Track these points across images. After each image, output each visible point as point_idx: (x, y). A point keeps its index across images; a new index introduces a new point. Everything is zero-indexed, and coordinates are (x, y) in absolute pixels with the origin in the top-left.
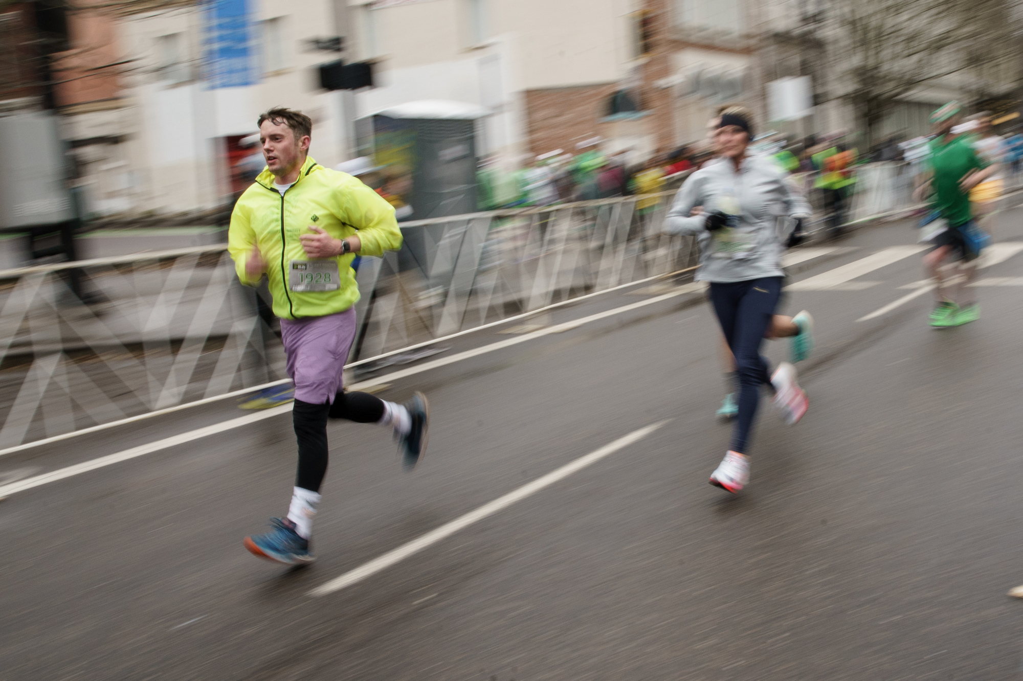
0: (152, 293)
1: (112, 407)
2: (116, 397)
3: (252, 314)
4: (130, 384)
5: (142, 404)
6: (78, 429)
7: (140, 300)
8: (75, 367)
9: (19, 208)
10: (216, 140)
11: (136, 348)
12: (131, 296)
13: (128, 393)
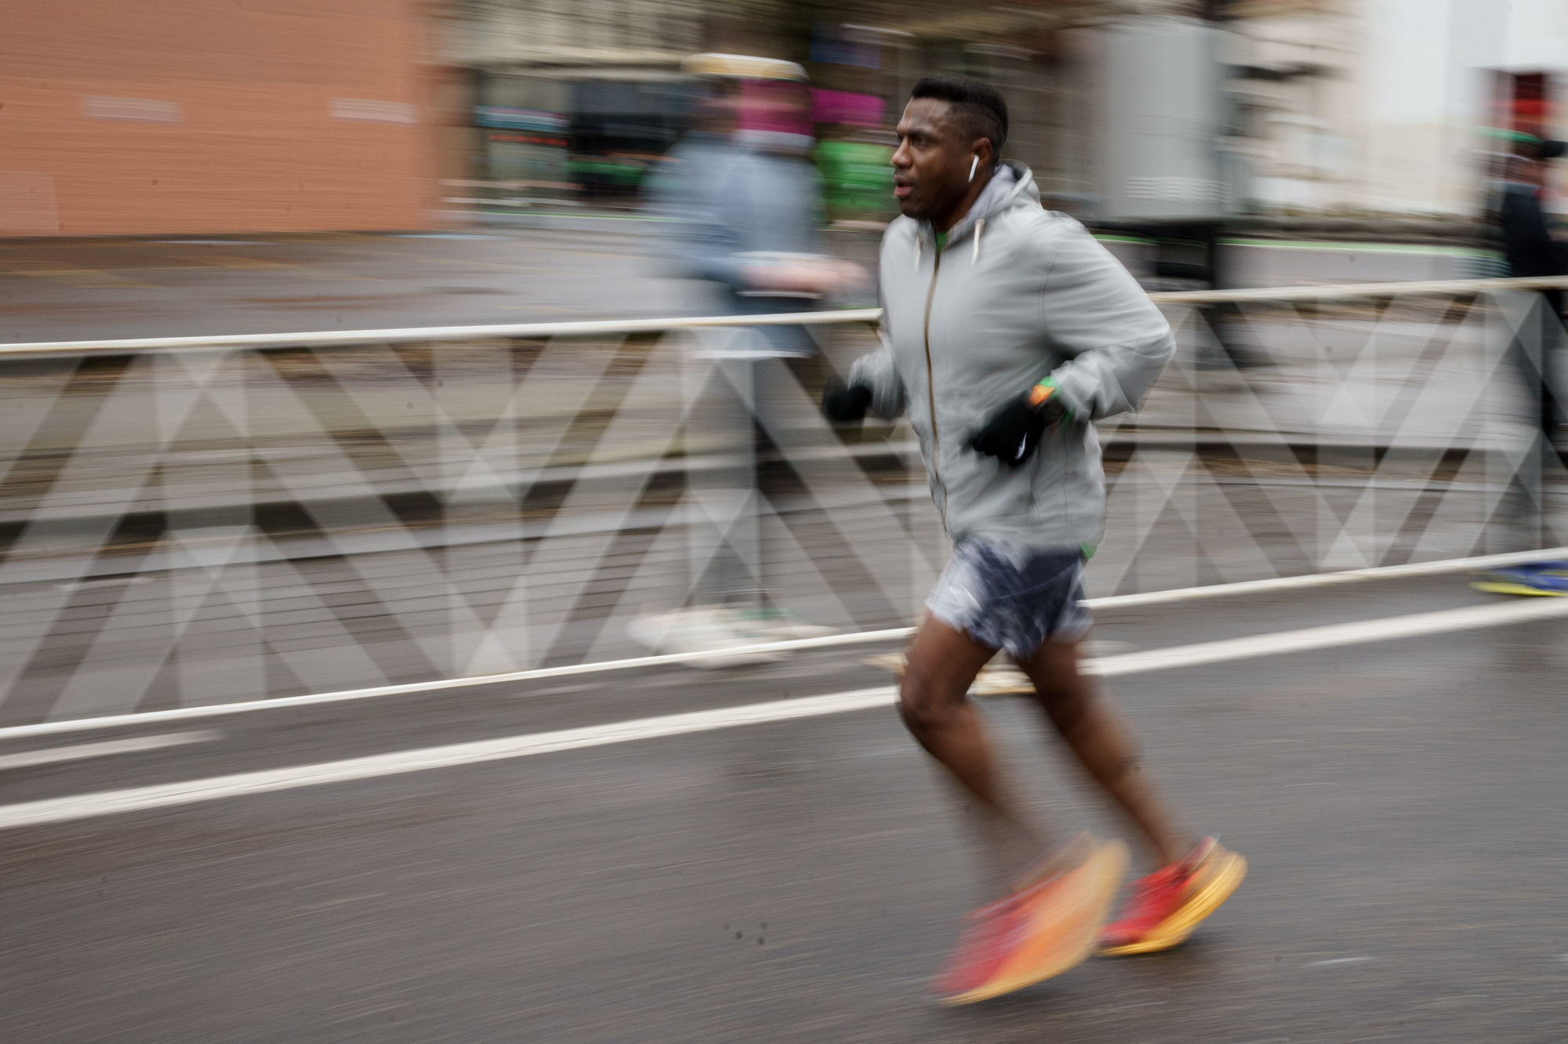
0: (1344, 359)
1: (1256, 554)
2: (1263, 537)
3: (1528, 420)
4: (1290, 521)
5: (1304, 557)
6: (1200, 584)
7: (1324, 371)
8: (1207, 476)
9: (1134, 183)
10: (1499, 75)
11: (1307, 454)
12: (1310, 361)
13: (1285, 536)
